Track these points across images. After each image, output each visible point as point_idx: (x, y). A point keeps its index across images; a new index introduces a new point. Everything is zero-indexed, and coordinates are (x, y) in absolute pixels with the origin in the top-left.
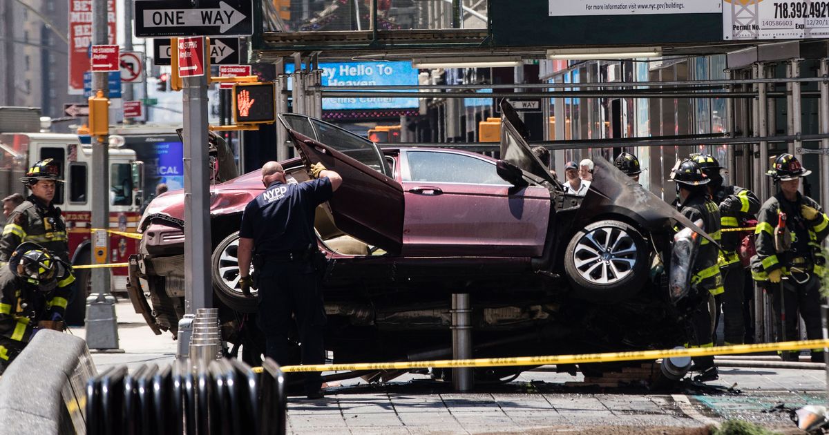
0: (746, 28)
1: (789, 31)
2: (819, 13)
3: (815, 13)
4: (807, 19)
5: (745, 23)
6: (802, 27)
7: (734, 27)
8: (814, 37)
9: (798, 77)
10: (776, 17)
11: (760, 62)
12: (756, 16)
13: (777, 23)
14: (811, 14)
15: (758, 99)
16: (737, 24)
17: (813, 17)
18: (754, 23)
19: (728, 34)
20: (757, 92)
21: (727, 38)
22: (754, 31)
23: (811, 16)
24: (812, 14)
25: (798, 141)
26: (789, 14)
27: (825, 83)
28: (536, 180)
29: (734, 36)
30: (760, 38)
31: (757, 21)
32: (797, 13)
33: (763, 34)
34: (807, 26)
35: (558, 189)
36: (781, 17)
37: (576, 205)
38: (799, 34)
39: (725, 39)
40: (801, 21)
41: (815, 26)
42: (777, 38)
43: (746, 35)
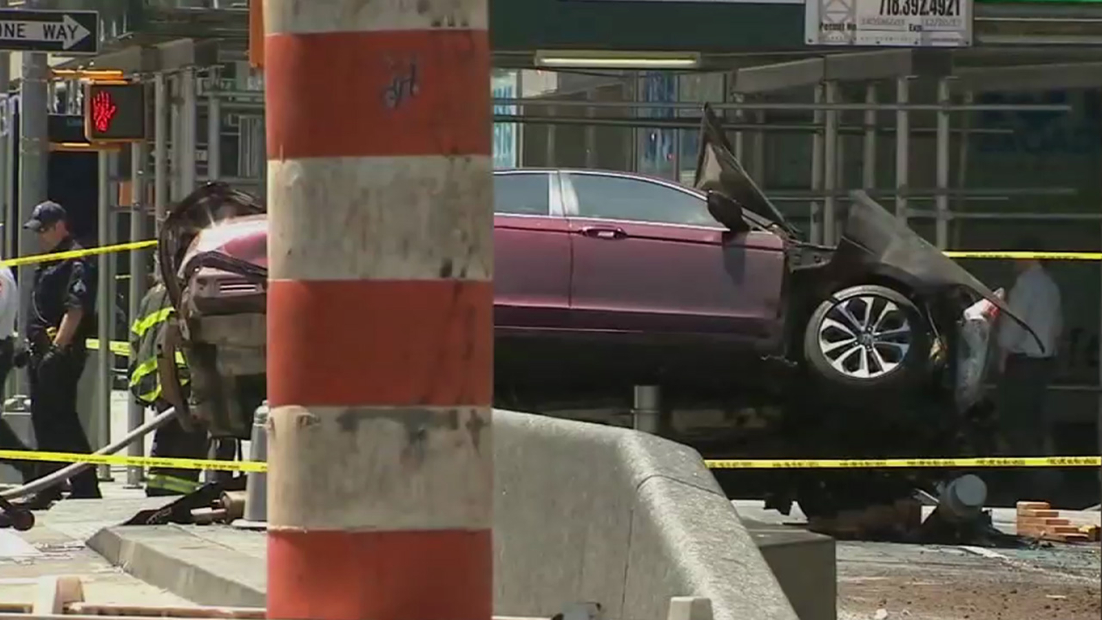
0: (839, 27)
1: (900, 34)
2: (944, 9)
3: (938, 8)
4: (925, 17)
5: (836, 19)
6: (918, 28)
7: (821, 25)
8: (935, 44)
9: (906, 104)
10: (881, 12)
11: (831, 81)
12: (852, 11)
13: (884, 22)
14: (931, 9)
15: (823, 134)
16: (825, 22)
17: (935, 14)
18: (849, 21)
19: (811, 35)
20: (823, 124)
21: (810, 41)
22: (849, 32)
23: (931, 13)
24: (934, 10)
25: (903, 197)
26: (901, 8)
27: (945, 112)
28: (761, 222)
29: (820, 38)
30: (859, 42)
31: (854, 20)
32: (911, 8)
33: (862, 38)
34: (926, 28)
36: (889, 13)
37: (819, 261)
38: (912, 39)
39: (807, 42)
40: (916, 20)
41: (937, 28)
42: (883, 43)
43: (836, 38)
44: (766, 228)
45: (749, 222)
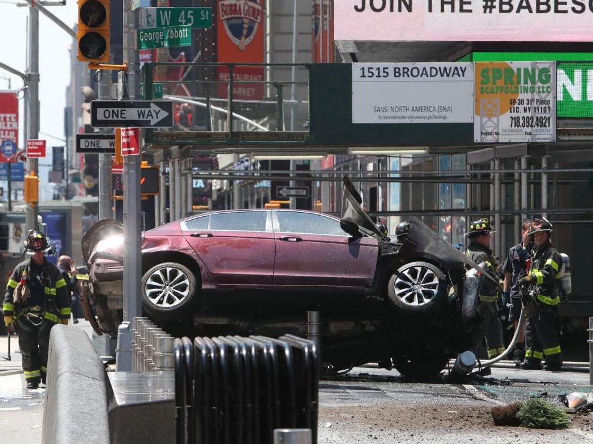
0: (491, 134)
1: (521, 137)
2: (542, 124)
3: (539, 124)
4: (533, 128)
5: (489, 130)
6: (530, 134)
7: (482, 133)
8: (538, 141)
9: (525, 169)
10: (512, 126)
11: (496, 159)
12: (497, 126)
13: (512, 131)
14: (536, 124)
15: (494, 184)
16: (484, 131)
17: (538, 127)
18: (496, 131)
19: (477, 138)
20: (494, 179)
21: (477, 140)
22: (496, 136)
23: (536, 126)
24: (537, 125)
26: (521, 124)
27: (545, 173)
28: (368, 233)
29: (481, 139)
30: (500, 141)
31: (498, 130)
32: (526, 124)
33: (502, 139)
34: (533, 133)
35: (383, 239)
36: (515, 126)
37: (396, 251)
38: (527, 139)
39: (475, 141)
40: (529, 129)
41: (539, 133)
42: (512, 141)
43: (490, 139)
44: (371, 235)
45: (363, 233)
